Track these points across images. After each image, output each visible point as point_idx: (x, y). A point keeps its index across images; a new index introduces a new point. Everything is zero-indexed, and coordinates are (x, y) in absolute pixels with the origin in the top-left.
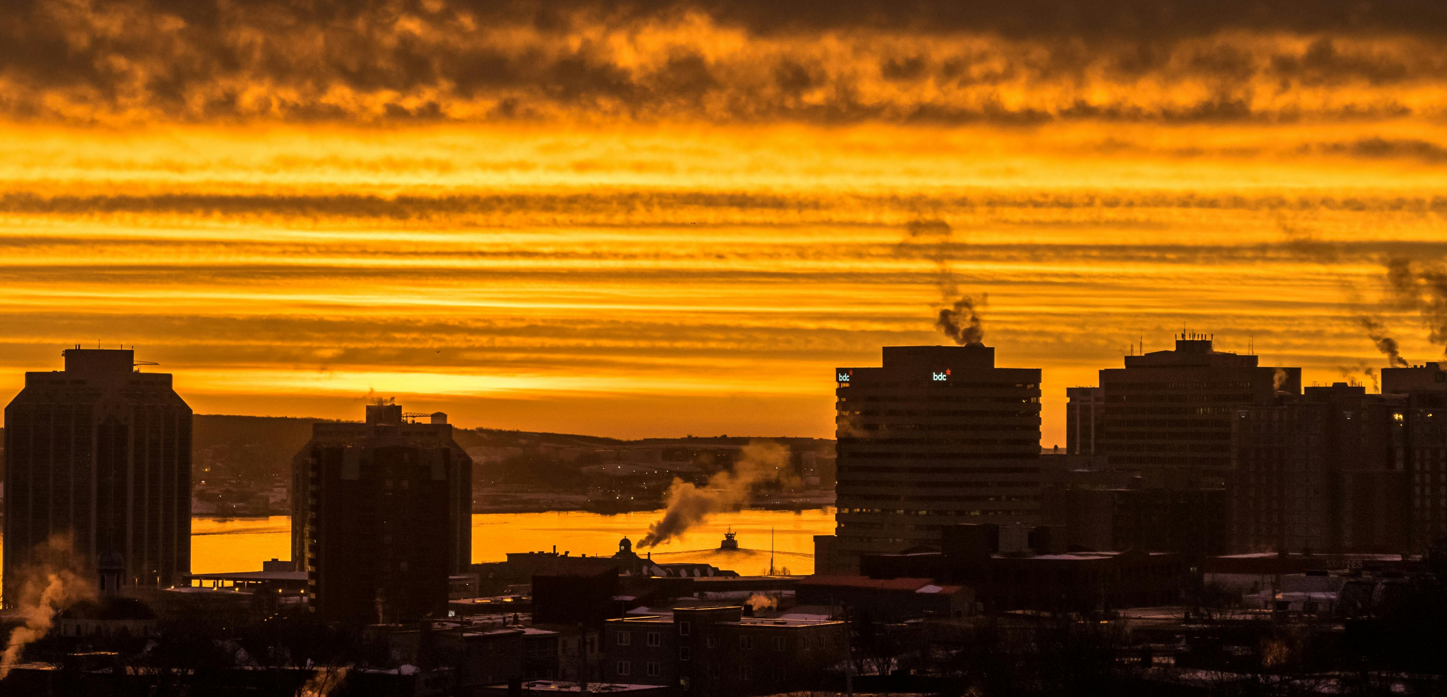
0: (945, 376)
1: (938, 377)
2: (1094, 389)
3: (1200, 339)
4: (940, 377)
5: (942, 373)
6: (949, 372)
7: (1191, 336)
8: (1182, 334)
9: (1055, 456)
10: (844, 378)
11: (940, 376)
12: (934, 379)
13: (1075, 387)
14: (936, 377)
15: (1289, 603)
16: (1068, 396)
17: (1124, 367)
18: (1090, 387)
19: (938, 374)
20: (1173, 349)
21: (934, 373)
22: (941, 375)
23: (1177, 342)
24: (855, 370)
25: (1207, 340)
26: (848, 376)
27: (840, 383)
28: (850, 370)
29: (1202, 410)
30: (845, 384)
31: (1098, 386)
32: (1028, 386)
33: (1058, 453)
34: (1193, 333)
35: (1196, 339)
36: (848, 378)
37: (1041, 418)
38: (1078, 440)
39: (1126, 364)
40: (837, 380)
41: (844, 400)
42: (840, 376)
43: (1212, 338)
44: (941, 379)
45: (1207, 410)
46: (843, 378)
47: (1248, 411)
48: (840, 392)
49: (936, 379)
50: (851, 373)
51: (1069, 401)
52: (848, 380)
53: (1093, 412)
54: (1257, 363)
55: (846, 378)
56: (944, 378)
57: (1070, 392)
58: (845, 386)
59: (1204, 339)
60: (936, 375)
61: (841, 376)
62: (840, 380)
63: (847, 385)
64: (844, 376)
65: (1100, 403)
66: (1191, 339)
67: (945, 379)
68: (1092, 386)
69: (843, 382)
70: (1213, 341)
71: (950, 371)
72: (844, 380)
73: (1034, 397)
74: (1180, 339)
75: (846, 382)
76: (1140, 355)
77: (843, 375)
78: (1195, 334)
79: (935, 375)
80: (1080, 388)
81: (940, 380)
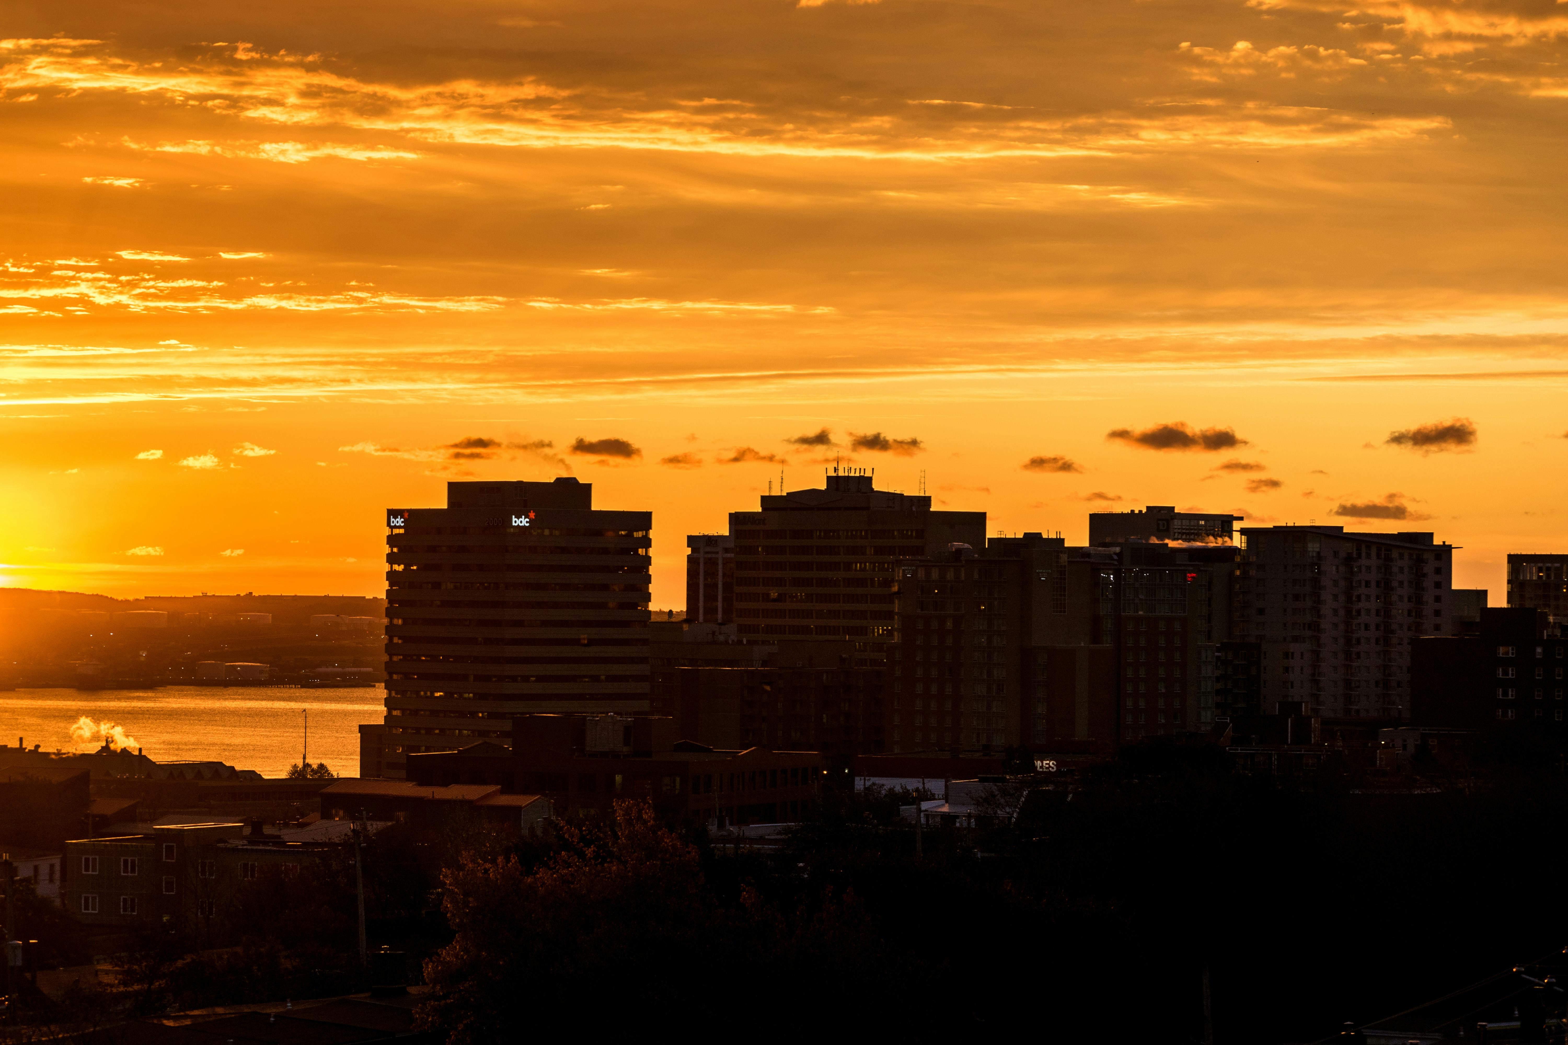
0: (528, 520)
1: (518, 522)
2: (722, 537)
3: (857, 474)
4: (521, 522)
5: (523, 517)
6: (532, 515)
7: (846, 471)
8: (835, 468)
9: (669, 621)
10: (398, 522)
11: (520, 519)
12: (514, 524)
13: (698, 534)
14: (515, 522)
15: (958, 817)
16: (688, 546)
17: (760, 510)
18: (716, 534)
19: (518, 517)
20: (823, 487)
21: (514, 516)
22: (522, 519)
23: (829, 478)
24: (411, 512)
25: (865, 475)
26: (402, 520)
27: (392, 528)
28: (404, 512)
29: (858, 565)
30: (398, 530)
31: (727, 534)
32: (635, 533)
33: (673, 620)
34: (848, 467)
35: (852, 474)
36: (402, 522)
37: (651, 575)
38: (701, 604)
39: (762, 506)
40: (389, 524)
41: (395, 550)
42: (392, 519)
43: (873, 473)
44: (522, 524)
45: (865, 565)
46: (395, 522)
47: (914, 568)
48: (392, 540)
49: (516, 524)
50: (406, 515)
51: (690, 553)
52: (403, 524)
53: (720, 567)
54: (930, 506)
55: (399, 521)
56: (527, 522)
57: (692, 541)
58: (398, 532)
59: (862, 474)
60: (516, 519)
61: (394, 520)
62: (392, 524)
63: (402, 531)
64: (397, 520)
65: (729, 555)
66: (846, 474)
67: (528, 525)
68: (720, 533)
69: (396, 527)
70: (873, 478)
71: (534, 514)
72: (397, 525)
73: (642, 548)
74: (832, 473)
75: (400, 527)
76: (780, 495)
77: (395, 518)
78: (851, 468)
79: (514, 519)
80: (704, 536)
81: (520, 525)
